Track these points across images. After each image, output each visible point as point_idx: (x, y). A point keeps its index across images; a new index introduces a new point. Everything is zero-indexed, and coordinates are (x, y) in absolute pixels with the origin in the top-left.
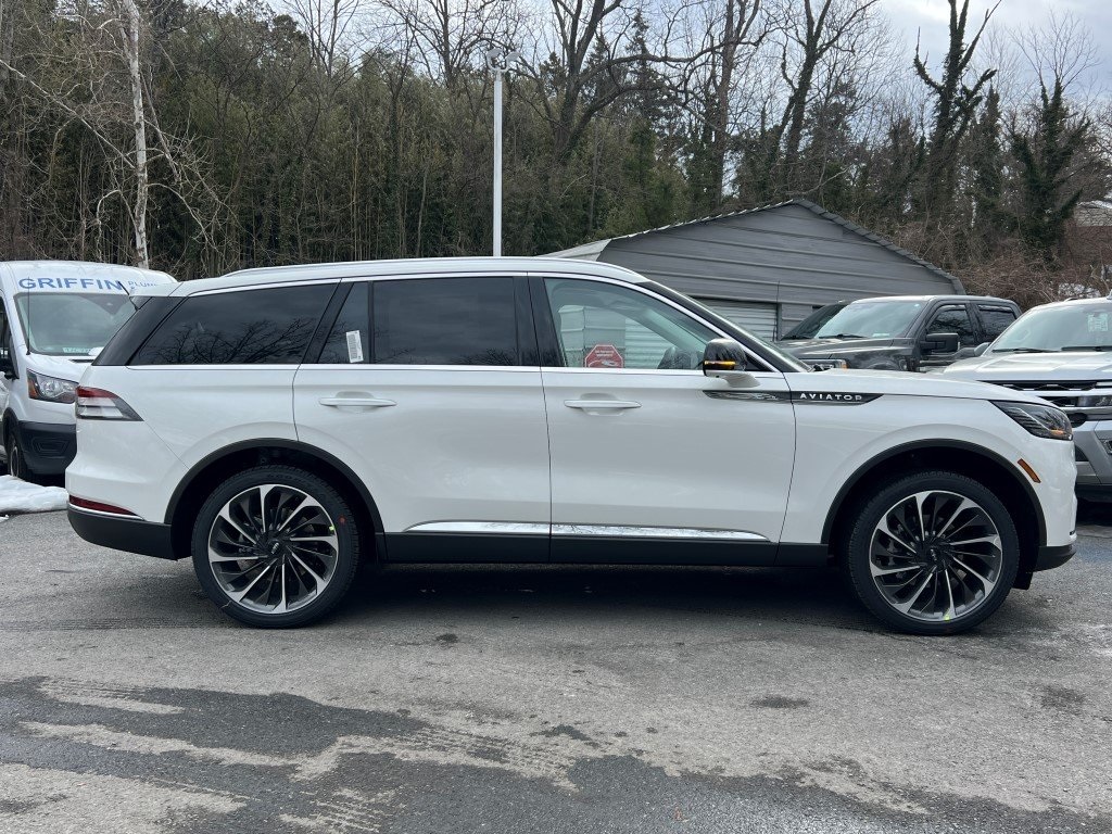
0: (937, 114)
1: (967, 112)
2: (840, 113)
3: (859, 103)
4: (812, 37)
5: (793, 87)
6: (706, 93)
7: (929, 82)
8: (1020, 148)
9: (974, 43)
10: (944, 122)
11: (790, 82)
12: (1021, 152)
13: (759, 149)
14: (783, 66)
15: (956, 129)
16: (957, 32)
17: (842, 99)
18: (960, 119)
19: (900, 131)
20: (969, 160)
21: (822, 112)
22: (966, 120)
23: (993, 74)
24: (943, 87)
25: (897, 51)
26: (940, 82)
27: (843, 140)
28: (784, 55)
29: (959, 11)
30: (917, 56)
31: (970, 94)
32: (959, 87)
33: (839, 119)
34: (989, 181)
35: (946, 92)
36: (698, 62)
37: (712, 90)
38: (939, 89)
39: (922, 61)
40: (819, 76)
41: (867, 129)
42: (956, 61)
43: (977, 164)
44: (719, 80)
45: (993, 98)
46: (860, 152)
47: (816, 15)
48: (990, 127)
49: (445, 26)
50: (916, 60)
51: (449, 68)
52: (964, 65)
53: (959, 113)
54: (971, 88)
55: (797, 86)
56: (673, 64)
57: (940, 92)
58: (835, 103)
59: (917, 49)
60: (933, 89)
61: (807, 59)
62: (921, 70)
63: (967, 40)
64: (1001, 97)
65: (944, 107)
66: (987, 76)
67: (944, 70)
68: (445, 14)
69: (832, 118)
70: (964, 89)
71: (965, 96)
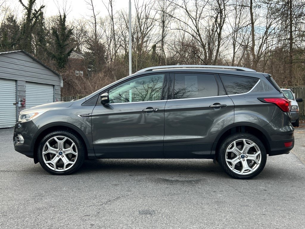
0: (26, 16)
7: (23, 5)
8: (55, 33)
10: (29, 19)
12: (55, 34)
15: (33, 23)
18: (34, 19)
22: (36, 20)
23: (44, 7)
24: (28, 8)
26: (27, 6)
31: (37, 12)
32: (33, 9)
35: (29, 10)
38: (27, 8)
43: (38, 34)
53: (33, 17)
54: (37, 10)
57: (27, 9)
60: (25, 8)
64: (44, 14)
65: (28, 14)
66: (42, 7)
67: (28, 2)
70: (35, 10)
71: (36, 12)
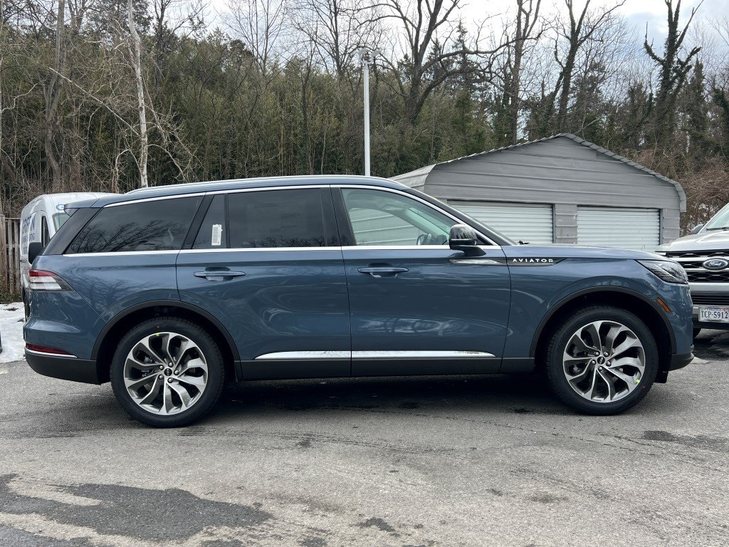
0: (661, 78)
1: (682, 76)
2: (594, 81)
3: (607, 75)
4: (575, 33)
5: (562, 66)
6: (505, 73)
7: (655, 58)
8: (720, 98)
9: (685, 30)
10: (666, 83)
11: (560, 63)
12: (720, 101)
13: (541, 108)
14: (556, 53)
15: (674, 88)
16: (673, 24)
17: (596, 73)
18: (677, 81)
19: (635, 92)
20: (683, 107)
21: (582, 82)
22: (681, 81)
23: (698, 50)
24: (664, 61)
25: (633, 39)
26: (662, 57)
27: (596, 99)
28: (556, 46)
29: (674, 10)
30: (646, 41)
31: (683, 64)
32: (676, 59)
33: (594, 86)
34: (698, 121)
35: (667, 64)
36: (498, 52)
37: (509, 71)
38: (662, 62)
39: (649, 44)
40: (580, 58)
41: (612, 91)
42: (673, 42)
43: (689, 110)
44: (513, 64)
45: (699, 67)
46: (608, 107)
47: (577, 19)
48: (697, 86)
49: (336, 41)
50: (646, 44)
51: (339, 66)
52: (678, 45)
53: (676, 77)
54: (684, 60)
55: (565, 66)
56: (482, 55)
57: (663, 64)
58: (592, 76)
59: (646, 36)
60: (657, 62)
61: (572, 47)
62: (649, 50)
63: (680, 28)
64: (704, 65)
65: (665, 73)
66: (694, 52)
67: (665, 49)
68: (336, 33)
69: (589, 86)
70: (679, 61)
71: (680, 66)
